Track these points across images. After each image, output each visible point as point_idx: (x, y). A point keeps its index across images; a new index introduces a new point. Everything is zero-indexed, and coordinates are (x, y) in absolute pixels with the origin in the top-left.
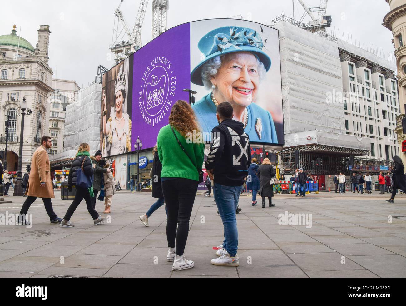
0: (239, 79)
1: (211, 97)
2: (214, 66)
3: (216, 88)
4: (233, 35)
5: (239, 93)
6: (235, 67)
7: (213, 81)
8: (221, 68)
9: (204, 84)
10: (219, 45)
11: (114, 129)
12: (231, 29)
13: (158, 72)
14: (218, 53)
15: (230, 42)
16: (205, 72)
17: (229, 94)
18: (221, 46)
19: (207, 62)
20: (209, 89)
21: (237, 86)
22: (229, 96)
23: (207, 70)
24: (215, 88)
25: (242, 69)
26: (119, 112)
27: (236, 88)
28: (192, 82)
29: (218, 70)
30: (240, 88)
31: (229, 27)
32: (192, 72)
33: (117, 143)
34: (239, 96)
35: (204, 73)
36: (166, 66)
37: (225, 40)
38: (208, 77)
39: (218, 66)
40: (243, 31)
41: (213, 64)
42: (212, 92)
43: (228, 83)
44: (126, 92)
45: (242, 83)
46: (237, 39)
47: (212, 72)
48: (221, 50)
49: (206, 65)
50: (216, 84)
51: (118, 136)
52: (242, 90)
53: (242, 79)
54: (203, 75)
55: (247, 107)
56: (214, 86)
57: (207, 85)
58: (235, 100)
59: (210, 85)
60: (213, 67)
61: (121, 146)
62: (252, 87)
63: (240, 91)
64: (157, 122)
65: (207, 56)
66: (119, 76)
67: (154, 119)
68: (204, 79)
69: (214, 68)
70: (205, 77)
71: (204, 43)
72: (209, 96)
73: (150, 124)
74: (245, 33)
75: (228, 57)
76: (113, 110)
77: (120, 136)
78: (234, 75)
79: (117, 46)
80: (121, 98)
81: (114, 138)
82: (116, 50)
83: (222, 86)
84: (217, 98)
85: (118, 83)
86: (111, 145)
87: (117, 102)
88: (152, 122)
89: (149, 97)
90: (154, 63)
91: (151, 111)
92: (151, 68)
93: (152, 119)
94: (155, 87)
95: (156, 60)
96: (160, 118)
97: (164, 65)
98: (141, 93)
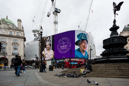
3: (80, 47)
6: (84, 42)
8: (81, 42)
11: (46, 53)
13: (65, 41)
14: (81, 39)
26: (48, 49)
27: (84, 47)
31: (83, 33)
34: (84, 49)
35: (78, 43)
36: (68, 40)
37: (82, 36)
44: (51, 45)
53: (85, 45)
61: (50, 58)
62: (86, 47)
65: (79, 39)
66: (47, 40)
71: (78, 36)
75: (83, 40)
76: (45, 48)
77: (49, 55)
78: (83, 44)
79: (34, 30)
80: (49, 46)
81: (47, 56)
82: (34, 31)
83: (81, 46)
84: (80, 49)
85: (48, 42)
86: (45, 57)
87: (47, 46)
88: (63, 53)
89: (61, 47)
90: (63, 39)
91: (62, 50)
92: (62, 40)
93: (63, 52)
94: (64, 45)
95: (64, 38)
96: (66, 52)
97: (67, 40)
98: (58, 45)
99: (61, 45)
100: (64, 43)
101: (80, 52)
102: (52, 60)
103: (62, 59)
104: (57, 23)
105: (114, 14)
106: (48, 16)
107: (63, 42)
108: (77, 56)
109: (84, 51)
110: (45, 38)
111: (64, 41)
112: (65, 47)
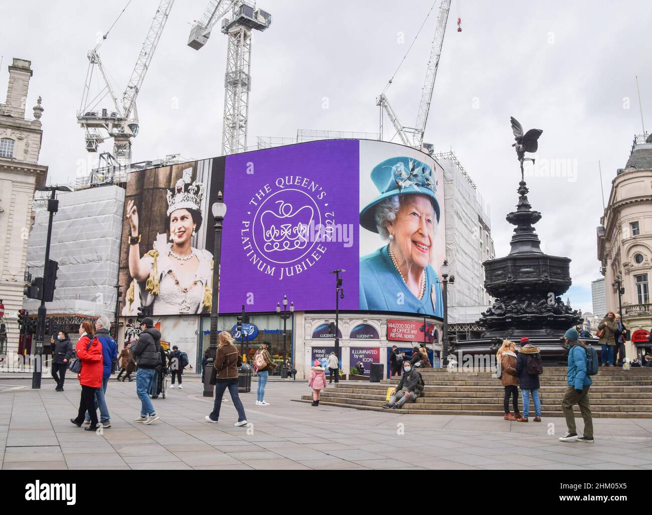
0: (418, 231)
1: (388, 250)
2: (392, 209)
3: (394, 240)
4: (413, 170)
5: (417, 250)
6: (414, 214)
7: (390, 229)
8: (399, 213)
9: (379, 231)
10: (398, 180)
11: (166, 272)
12: (411, 161)
14: (396, 191)
15: (409, 179)
16: (380, 214)
17: (408, 250)
18: (401, 183)
19: (383, 201)
20: (385, 239)
21: (416, 240)
22: (408, 251)
23: (382, 212)
24: (392, 239)
25: (420, 217)
26: (181, 245)
27: (415, 242)
28: (362, 225)
29: (396, 215)
30: (419, 243)
31: (408, 158)
32: (362, 212)
33: (175, 296)
34: (418, 254)
35: (379, 216)
37: (404, 175)
38: (384, 223)
39: (396, 209)
40: (422, 167)
41: (390, 205)
42: (389, 245)
43: (407, 235)
44: (203, 215)
45: (419, 235)
46: (416, 176)
47: (390, 216)
48: (400, 187)
49: (382, 205)
50: (393, 233)
51: (178, 283)
52: (420, 245)
53: (420, 231)
54: (378, 219)
55: (425, 269)
56: (391, 236)
57: (383, 234)
58: (414, 259)
59: (387, 233)
60: (390, 209)
61: (188, 301)
62: (428, 244)
63: (419, 247)
64: (292, 274)
65: (383, 193)
66: (180, 184)
67: (282, 269)
68: (379, 225)
69: (392, 210)
70: (380, 222)
71: (379, 173)
72: (385, 249)
73: (272, 275)
74: (423, 170)
75: (407, 199)
76: (161, 238)
77: (183, 285)
78: (413, 225)
79: (91, 115)
80: (189, 223)
81: (166, 287)
82: (89, 120)
83: (400, 238)
84: (395, 253)
85: (179, 197)
86: (156, 296)
87: (174, 226)
88: (277, 272)
89: (270, 233)
90: (284, 183)
91: (275, 255)
92: (275, 188)
93: (278, 267)
94: (287, 220)
95: (288, 180)
96: (299, 269)
97: (309, 192)
98: (246, 223)
99: (271, 221)
100: (287, 210)
101: (390, 277)
102: (203, 315)
103: (275, 313)
104: (244, 84)
105: (519, 159)
106: (196, 45)
107: (283, 205)
108: (370, 302)
109: (417, 269)
110: (162, 174)
111: (286, 197)
112: (293, 235)
